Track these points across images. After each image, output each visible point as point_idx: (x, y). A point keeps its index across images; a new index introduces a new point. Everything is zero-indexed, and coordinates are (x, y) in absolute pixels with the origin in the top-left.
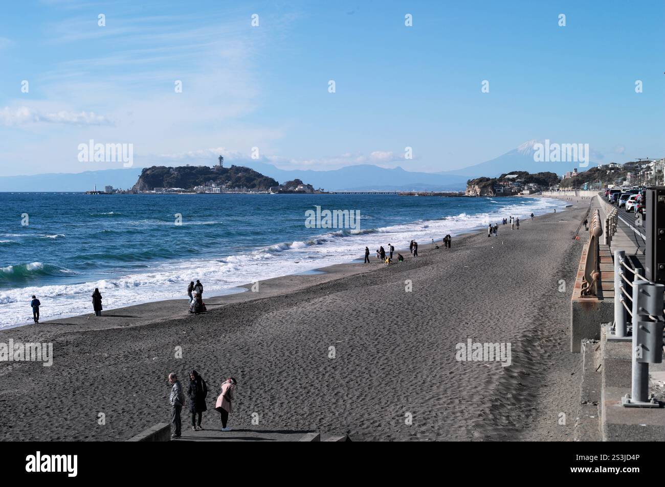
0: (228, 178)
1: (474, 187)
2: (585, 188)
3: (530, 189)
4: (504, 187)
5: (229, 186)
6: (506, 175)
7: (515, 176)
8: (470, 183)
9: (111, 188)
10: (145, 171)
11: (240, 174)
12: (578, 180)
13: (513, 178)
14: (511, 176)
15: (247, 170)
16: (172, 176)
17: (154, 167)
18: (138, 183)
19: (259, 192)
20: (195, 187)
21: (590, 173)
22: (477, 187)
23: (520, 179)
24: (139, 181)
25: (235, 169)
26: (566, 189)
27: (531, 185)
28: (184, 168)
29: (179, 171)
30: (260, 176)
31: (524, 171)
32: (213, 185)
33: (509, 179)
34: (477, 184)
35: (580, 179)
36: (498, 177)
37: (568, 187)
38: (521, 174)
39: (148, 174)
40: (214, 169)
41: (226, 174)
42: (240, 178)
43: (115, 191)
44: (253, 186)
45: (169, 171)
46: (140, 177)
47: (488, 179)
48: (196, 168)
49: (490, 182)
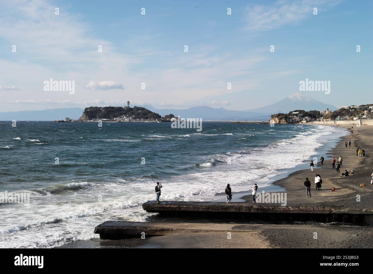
0: (133, 114)
1: (275, 119)
2: (338, 119)
3: (306, 120)
4: (292, 119)
5: (134, 118)
6: (292, 112)
7: (297, 113)
8: (273, 117)
9: (69, 118)
10: (86, 109)
11: (139, 111)
12: (334, 115)
13: (297, 114)
14: (295, 113)
15: (143, 109)
16: (102, 112)
17: (91, 107)
18: (83, 116)
19: (151, 121)
20: (115, 119)
21: (340, 111)
22: (277, 119)
23: (300, 114)
24: (83, 115)
25: (137, 108)
26: (327, 120)
27: (306, 117)
28: (108, 108)
29: (106, 110)
30: (150, 112)
31: (302, 110)
32: (125, 117)
33: (294, 115)
34: (277, 117)
35: (335, 114)
36: (288, 114)
37: (328, 119)
38: (300, 112)
39: (88, 111)
40: (125, 108)
41: (132, 111)
42: (139, 113)
43: (71, 120)
44: (147, 118)
45: (100, 109)
46: (84, 113)
47: (283, 115)
48: (115, 107)
49: (284, 116)
